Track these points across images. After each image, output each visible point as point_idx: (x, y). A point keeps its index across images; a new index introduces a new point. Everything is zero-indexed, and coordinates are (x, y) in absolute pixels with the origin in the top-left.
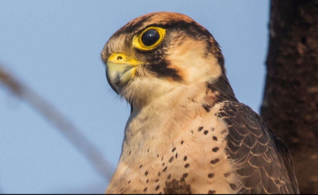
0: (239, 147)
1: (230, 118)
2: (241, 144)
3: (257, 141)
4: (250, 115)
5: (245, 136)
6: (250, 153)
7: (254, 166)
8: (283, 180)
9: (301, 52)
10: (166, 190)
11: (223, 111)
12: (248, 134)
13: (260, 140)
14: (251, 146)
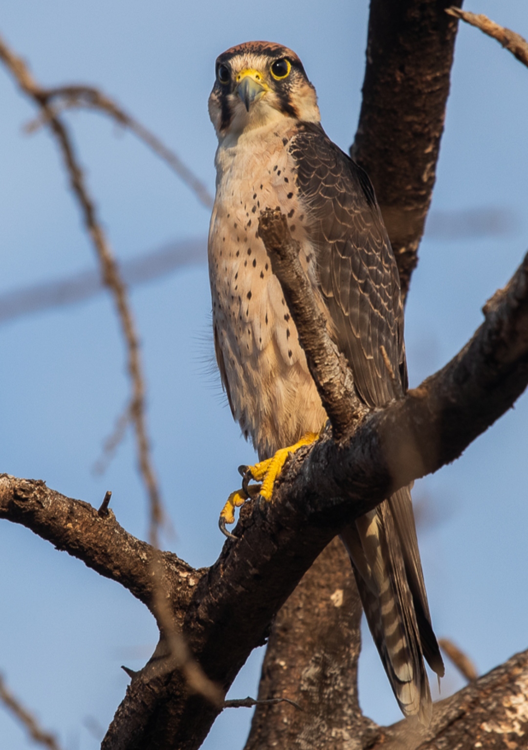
0: (310, 179)
1: (302, 151)
2: (312, 176)
3: (329, 172)
4: (323, 146)
5: (317, 167)
6: (322, 185)
7: (325, 197)
8: (358, 209)
9: (399, 79)
10: (261, 219)
11: (295, 144)
12: (321, 165)
13: (331, 171)
14: (322, 177)
